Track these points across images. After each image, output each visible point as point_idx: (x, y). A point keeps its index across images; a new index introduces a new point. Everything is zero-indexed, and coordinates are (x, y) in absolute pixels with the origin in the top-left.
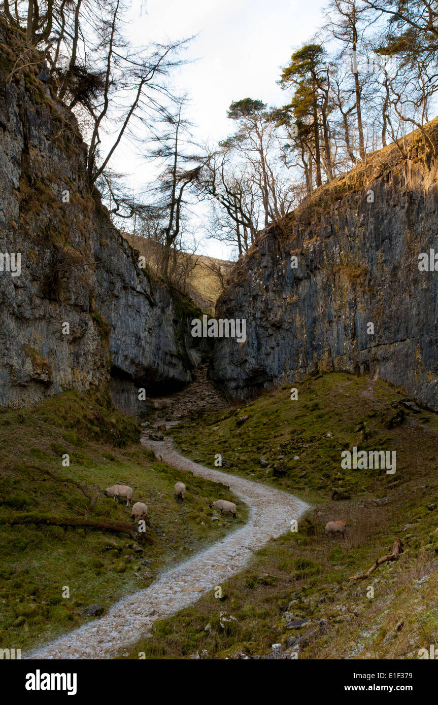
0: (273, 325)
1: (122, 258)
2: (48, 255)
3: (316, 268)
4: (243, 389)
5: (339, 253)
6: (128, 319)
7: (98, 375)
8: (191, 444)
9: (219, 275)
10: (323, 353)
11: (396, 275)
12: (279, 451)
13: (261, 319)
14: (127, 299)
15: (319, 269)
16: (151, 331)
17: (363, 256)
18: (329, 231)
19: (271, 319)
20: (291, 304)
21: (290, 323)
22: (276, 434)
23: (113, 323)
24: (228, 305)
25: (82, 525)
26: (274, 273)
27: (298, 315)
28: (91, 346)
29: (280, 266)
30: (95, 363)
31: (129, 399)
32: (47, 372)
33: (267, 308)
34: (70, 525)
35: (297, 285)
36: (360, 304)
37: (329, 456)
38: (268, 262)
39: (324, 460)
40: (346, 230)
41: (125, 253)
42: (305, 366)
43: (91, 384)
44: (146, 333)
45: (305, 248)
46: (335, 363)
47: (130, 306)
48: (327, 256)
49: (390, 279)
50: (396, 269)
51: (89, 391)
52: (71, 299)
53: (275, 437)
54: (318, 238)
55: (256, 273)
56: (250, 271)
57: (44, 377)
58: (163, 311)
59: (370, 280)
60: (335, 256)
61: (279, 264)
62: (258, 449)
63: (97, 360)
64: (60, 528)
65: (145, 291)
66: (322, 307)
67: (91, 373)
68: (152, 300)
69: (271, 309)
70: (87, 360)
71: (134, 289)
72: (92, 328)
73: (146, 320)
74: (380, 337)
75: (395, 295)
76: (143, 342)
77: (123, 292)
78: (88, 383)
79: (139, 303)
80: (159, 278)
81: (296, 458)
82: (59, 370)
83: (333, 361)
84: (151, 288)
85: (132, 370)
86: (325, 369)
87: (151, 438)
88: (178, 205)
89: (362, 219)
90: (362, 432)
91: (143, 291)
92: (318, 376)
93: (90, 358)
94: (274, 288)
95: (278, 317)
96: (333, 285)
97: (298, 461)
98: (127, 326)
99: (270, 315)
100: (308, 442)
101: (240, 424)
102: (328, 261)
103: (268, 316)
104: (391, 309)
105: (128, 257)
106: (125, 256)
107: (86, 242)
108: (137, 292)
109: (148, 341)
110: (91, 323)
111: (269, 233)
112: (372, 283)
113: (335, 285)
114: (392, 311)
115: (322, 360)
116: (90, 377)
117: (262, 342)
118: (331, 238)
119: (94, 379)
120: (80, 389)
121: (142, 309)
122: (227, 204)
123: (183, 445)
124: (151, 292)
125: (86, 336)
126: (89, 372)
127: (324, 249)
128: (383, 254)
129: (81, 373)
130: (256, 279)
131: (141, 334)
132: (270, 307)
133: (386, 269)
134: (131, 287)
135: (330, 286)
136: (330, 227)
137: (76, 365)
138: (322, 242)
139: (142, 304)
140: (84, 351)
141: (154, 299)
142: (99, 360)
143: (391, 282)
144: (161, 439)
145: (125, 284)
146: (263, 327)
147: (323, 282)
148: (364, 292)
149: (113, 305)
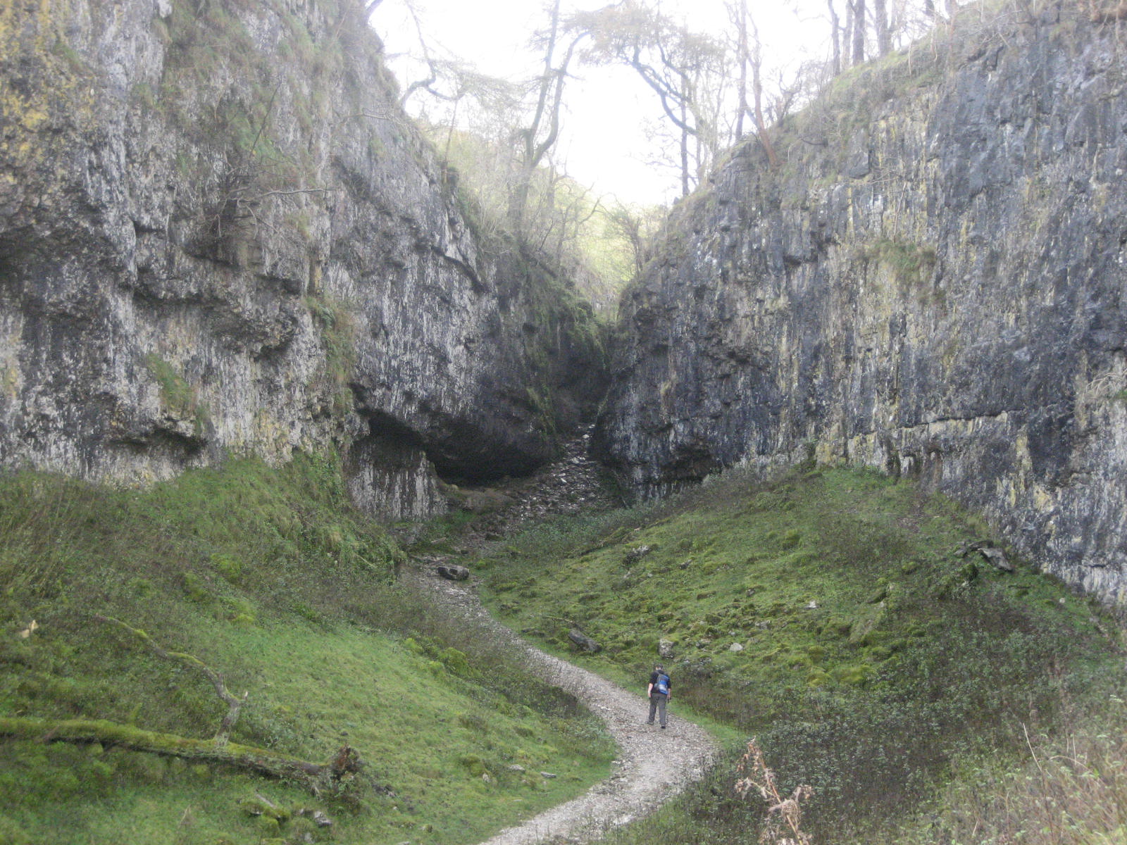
0: (732, 355)
1: (417, 183)
2: (218, 166)
3: (829, 240)
4: (659, 484)
5: (881, 214)
6: (421, 316)
7: (314, 431)
8: (523, 595)
9: (635, 238)
10: (828, 425)
11: (994, 270)
12: (702, 629)
13: (708, 339)
14: (422, 273)
15: (835, 243)
16: (472, 345)
17: (930, 225)
18: (865, 163)
19: (728, 340)
20: (772, 314)
21: (766, 353)
22: (704, 591)
23: (386, 322)
24: (642, 303)
25: (205, 759)
26: (742, 244)
27: (784, 340)
28: (303, 368)
29: (756, 229)
30: (309, 407)
31: (412, 485)
32: (193, 418)
33: (721, 318)
34: (178, 755)
35: (788, 274)
36: (913, 327)
37: (805, 650)
38: (731, 219)
39: (793, 657)
40: (901, 166)
41: (427, 174)
42: (789, 449)
43: (295, 449)
44: (461, 348)
45: (812, 195)
46: (851, 450)
47: (427, 289)
48: (855, 216)
49: (981, 280)
50: (994, 257)
51: (289, 465)
52: (263, 264)
53: (700, 597)
54: (840, 178)
55: (705, 240)
56: (694, 236)
57: (186, 428)
58: (503, 305)
59: (939, 279)
60: (872, 218)
61: (756, 225)
62: (660, 619)
63: (315, 400)
64: (157, 759)
65: (465, 259)
66: (835, 327)
67: (299, 426)
68: (479, 279)
69: (730, 320)
70: (290, 398)
71: (439, 251)
72: (310, 330)
73: (463, 321)
74: (949, 402)
75: (986, 316)
76: (451, 367)
77: (415, 257)
78: (289, 448)
79: (449, 282)
80: (500, 233)
81: (737, 647)
82: (225, 416)
83: (846, 444)
84: (478, 252)
85: (422, 425)
86: (826, 459)
87: (443, 574)
88: (560, 81)
89: (934, 144)
90: (882, 604)
91: (460, 258)
92: (811, 473)
93: (298, 395)
94: (740, 277)
95: (744, 338)
96: (861, 282)
97: (738, 654)
98: (418, 332)
99: (726, 334)
100: (765, 615)
101: (631, 560)
102: (856, 229)
103: (722, 335)
104: (976, 345)
105: (432, 182)
106: (425, 180)
107: (310, 143)
108: (448, 259)
109: (464, 365)
110: (307, 319)
111: (740, 156)
112: (942, 285)
113: (865, 279)
114: (979, 348)
115: (825, 440)
116: (295, 435)
117: (706, 390)
118: (867, 178)
119: (305, 439)
120: (270, 460)
121: (456, 297)
122: (664, 88)
123: (505, 595)
124: (478, 262)
125: (295, 347)
126: (292, 424)
127: (850, 201)
128: (972, 225)
129: (277, 425)
130: (704, 254)
131: (449, 349)
132: (728, 316)
133: (974, 257)
134: (433, 248)
135: (855, 281)
136: (866, 155)
137: (267, 407)
138: (847, 186)
139: (456, 284)
140: (287, 377)
141: (484, 278)
142: (320, 400)
143: (983, 286)
144: (464, 578)
145: (420, 240)
146: (712, 357)
147: (840, 273)
148: (923, 302)
149: (389, 283)
